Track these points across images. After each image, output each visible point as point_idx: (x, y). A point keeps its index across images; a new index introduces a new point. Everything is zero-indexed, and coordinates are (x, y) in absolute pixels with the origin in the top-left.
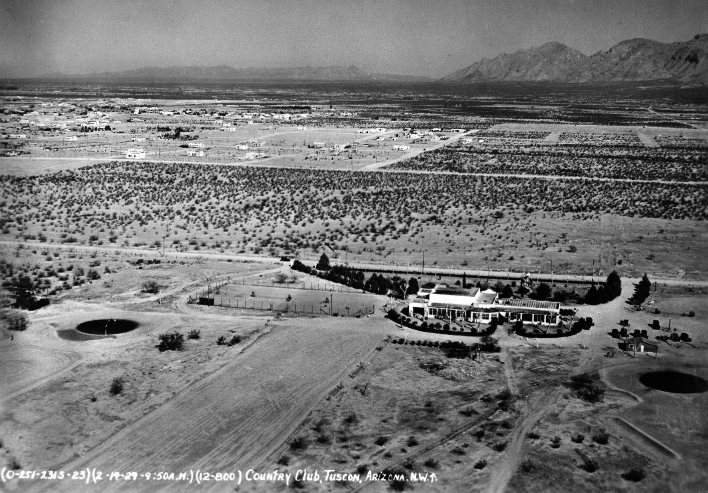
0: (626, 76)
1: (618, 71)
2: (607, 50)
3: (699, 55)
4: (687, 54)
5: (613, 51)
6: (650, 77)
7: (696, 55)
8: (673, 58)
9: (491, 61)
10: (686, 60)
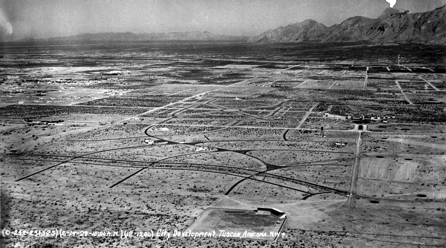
0: (344, 39)
1: (340, 36)
2: (340, 23)
3: (385, 26)
4: (379, 26)
5: (343, 24)
6: (357, 40)
7: (383, 27)
8: (372, 28)
9: (273, 31)
10: (378, 29)
